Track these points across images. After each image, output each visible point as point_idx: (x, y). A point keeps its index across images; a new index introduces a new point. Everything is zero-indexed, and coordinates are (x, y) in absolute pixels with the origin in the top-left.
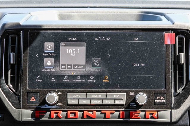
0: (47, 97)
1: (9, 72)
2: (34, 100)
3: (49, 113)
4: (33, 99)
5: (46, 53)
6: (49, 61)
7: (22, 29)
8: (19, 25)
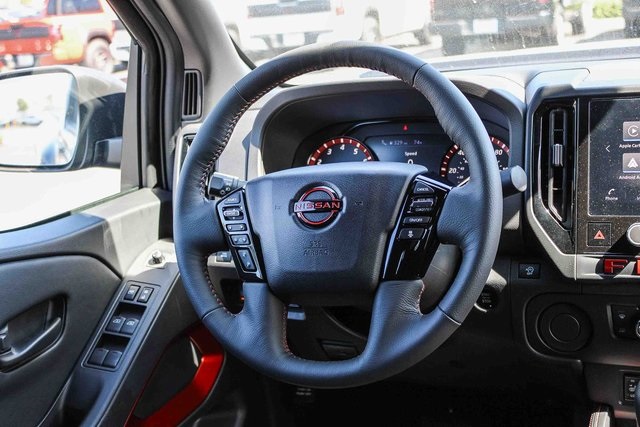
0: (629, 231)
1: (551, 182)
2: (602, 237)
3: (632, 264)
4: (599, 236)
5: (626, 143)
6: (633, 160)
7: (576, 98)
8: (570, 89)
